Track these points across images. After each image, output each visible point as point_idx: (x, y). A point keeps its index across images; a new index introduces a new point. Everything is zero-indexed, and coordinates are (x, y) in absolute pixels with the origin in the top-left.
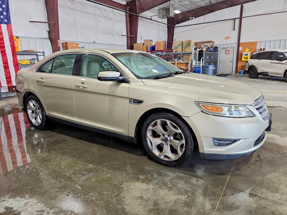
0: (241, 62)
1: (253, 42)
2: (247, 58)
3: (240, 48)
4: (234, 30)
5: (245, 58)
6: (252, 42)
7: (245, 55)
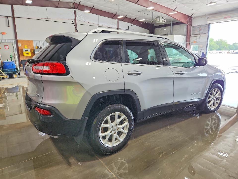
0: (23, 57)
1: (30, 40)
2: (28, 54)
3: (19, 44)
4: (9, 27)
5: (26, 54)
6: (28, 40)
7: (26, 51)
